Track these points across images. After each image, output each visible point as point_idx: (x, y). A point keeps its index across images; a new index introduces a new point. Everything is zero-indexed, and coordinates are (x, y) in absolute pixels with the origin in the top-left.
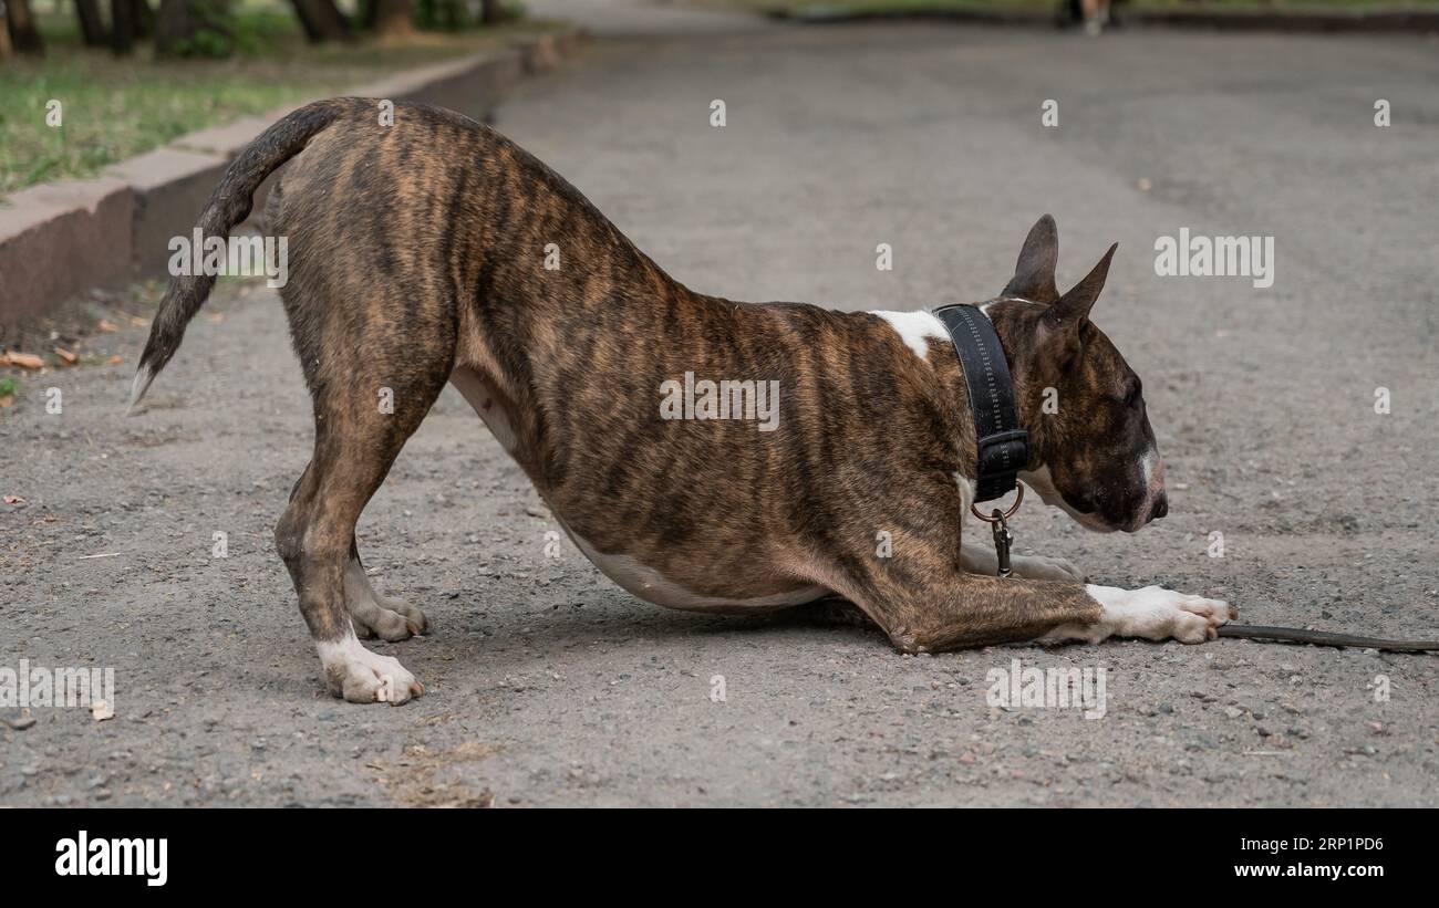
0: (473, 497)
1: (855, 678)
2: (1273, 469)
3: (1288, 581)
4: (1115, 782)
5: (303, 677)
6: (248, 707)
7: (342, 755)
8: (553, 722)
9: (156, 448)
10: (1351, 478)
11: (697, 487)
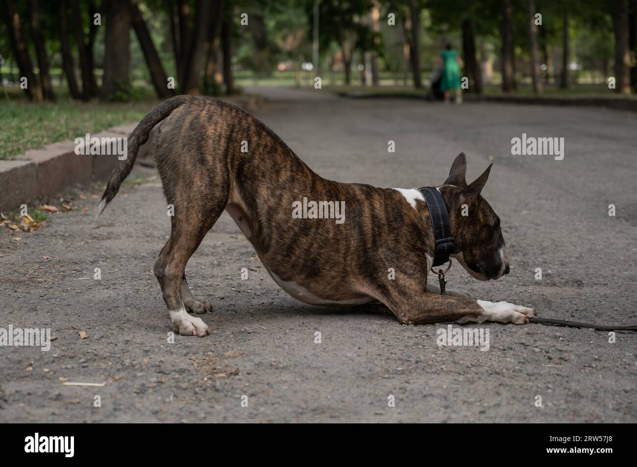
0: (228, 263)
1: (384, 333)
2: (548, 262)
3: (556, 303)
4: (490, 374)
5: (163, 325)
6: (142, 336)
7: (179, 355)
8: (263, 345)
9: (103, 241)
10: (580, 266)
11: (322, 255)
